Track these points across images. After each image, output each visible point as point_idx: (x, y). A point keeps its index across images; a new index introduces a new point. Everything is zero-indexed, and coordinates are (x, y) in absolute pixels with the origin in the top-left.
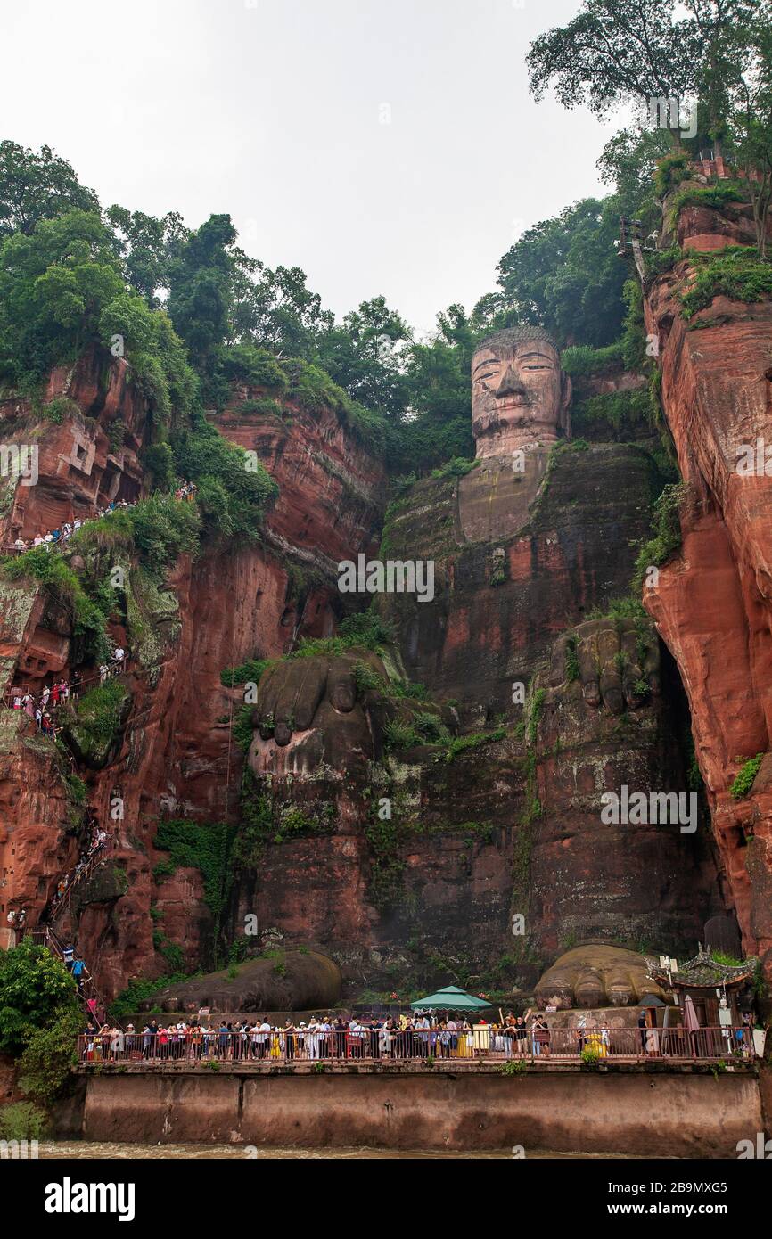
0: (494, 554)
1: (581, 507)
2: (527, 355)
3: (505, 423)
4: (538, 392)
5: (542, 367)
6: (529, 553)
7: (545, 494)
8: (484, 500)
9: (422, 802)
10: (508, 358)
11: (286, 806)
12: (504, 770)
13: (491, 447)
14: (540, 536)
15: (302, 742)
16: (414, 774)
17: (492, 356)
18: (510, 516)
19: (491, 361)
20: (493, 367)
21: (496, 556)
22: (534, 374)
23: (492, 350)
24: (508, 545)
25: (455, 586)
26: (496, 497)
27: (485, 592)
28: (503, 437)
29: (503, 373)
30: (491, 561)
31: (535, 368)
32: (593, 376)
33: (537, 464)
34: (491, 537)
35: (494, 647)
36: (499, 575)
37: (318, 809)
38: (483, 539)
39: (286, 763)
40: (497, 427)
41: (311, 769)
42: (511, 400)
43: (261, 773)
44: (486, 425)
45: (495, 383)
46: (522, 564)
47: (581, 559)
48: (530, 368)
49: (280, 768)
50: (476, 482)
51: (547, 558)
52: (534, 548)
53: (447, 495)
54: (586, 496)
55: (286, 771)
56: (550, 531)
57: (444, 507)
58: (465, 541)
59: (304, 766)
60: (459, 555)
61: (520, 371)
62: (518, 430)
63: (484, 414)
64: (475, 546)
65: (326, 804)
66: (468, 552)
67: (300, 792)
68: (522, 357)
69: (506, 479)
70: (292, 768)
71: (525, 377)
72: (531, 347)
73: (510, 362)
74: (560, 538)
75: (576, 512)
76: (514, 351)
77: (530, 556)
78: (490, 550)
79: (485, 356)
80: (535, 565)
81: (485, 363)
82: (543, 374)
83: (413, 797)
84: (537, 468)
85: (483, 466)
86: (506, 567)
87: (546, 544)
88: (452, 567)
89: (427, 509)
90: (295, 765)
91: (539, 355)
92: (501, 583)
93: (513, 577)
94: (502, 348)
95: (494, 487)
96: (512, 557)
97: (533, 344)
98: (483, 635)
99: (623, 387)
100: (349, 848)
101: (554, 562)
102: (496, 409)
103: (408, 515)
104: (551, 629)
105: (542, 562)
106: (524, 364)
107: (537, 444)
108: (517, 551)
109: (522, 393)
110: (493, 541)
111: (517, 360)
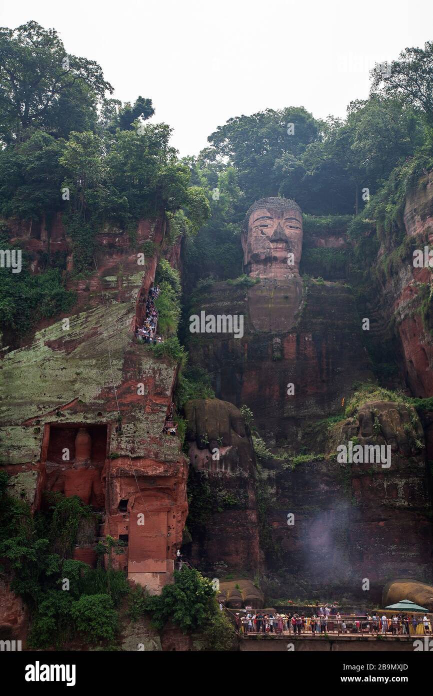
0: (274, 341)
1: (324, 321)
2: (289, 219)
3: (275, 259)
4: (295, 243)
5: (297, 228)
6: (295, 343)
7: (304, 309)
8: (266, 306)
9: (277, 492)
10: (279, 218)
11: (220, 490)
12: (325, 478)
13: (265, 272)
14: (302, 335)
15: (226, 453)
16: (272, 475)
17: (269, 215)
18: (283, 319)
19: (267, 217)
20: (268, 222)
21: (276, 343)
22: (293, 231)
23: (269, 210)
24: (283, 336)
25: (248, 356)
26: (273, 306)
27: (268, 364)
28: (273, 267)
29: (275, 227)
30: (272, 345)
31: (294, 227)
32: (314, 235)
33: (296, 289)
34: (270, 329)
35: (275, 397)
36: (277, 354)
37: (238, 493)
38: (266, 330)
39: (218, 465)
40: (269, 260)
41: (233, 470)
42: (280, 246)
43: (200, 469)
44: (263, 257)
45: (270, 232)
46: (291, 349)
47: (324, 351)
48: (291, 227)
49: (214, 467)
50: (259, 293)
51: (306, 349)
52: (298, 341)
53: (242, 298)
54: (327, 315)
55: (218, 470)
56: (308, 332)
57: (240, 305)
58: (254, 329)
59: (229, 468)
60: (251, 337)
61: (285, 228)
62: (282, 264)
63: (262, 250)
64: (261, 334)
65: (242, 490)
66: (257, 337)
67: (228, 483)
68: (286, 219)
69: (278, 295)
70: (221, 468)
71: (288, 232)
72: (291, 214)
73: (279, 221)
74: (313, 337)
75: (322, 323)
76: (283, 214)
77: (295, 346)
78: (271, 338)
79: (264, 213)
80: (298, 352)
81: (263, 217)
82: (297, 232)
83: (271, 488)
84: (296, 291)
85: (262, 283)
86: (282, 350)
87: (305, 340)
88: (246, 344)
89: (226, 304)
90: (223, 467)
91: (296, 220)
92: (279, 360)
93: (286, 357)
94: (275, 211)
95: (271, 298)
96: (285, 345)
97: (293, 212)
98: (268, 390)
99: (330, 245)
100: (253, 517)
101: (310, 351)
102: (270, 249)
103: (212, 305)
104: (307, 391)
105: (302, 350)
106: (288, 224)
107: (293, 275)
108: (288, 341)
109: (286, 242)
110: (273, 333)
111: (284, 221)
